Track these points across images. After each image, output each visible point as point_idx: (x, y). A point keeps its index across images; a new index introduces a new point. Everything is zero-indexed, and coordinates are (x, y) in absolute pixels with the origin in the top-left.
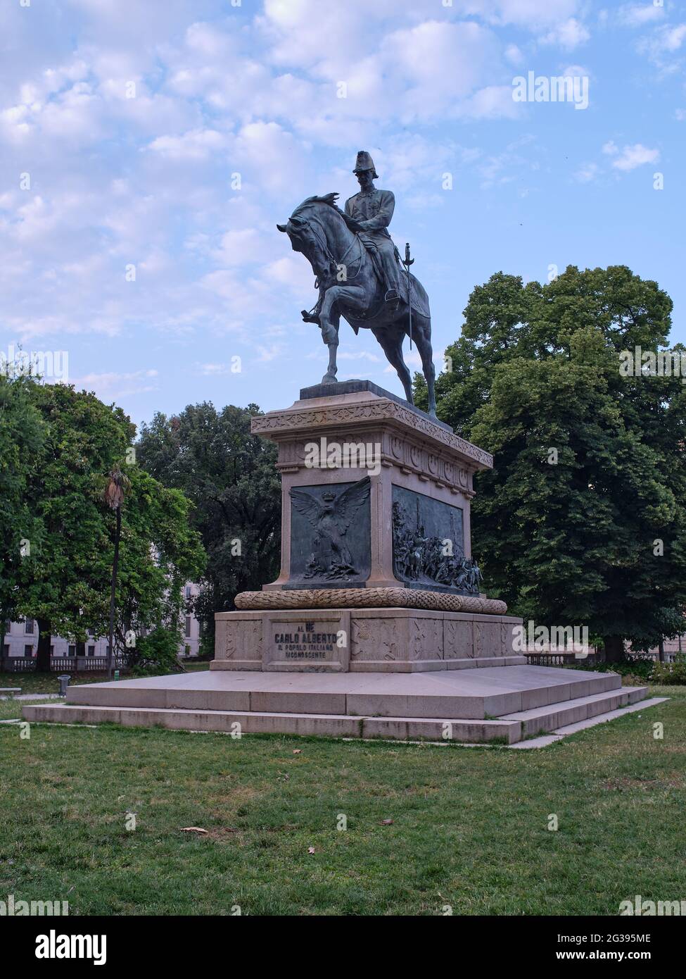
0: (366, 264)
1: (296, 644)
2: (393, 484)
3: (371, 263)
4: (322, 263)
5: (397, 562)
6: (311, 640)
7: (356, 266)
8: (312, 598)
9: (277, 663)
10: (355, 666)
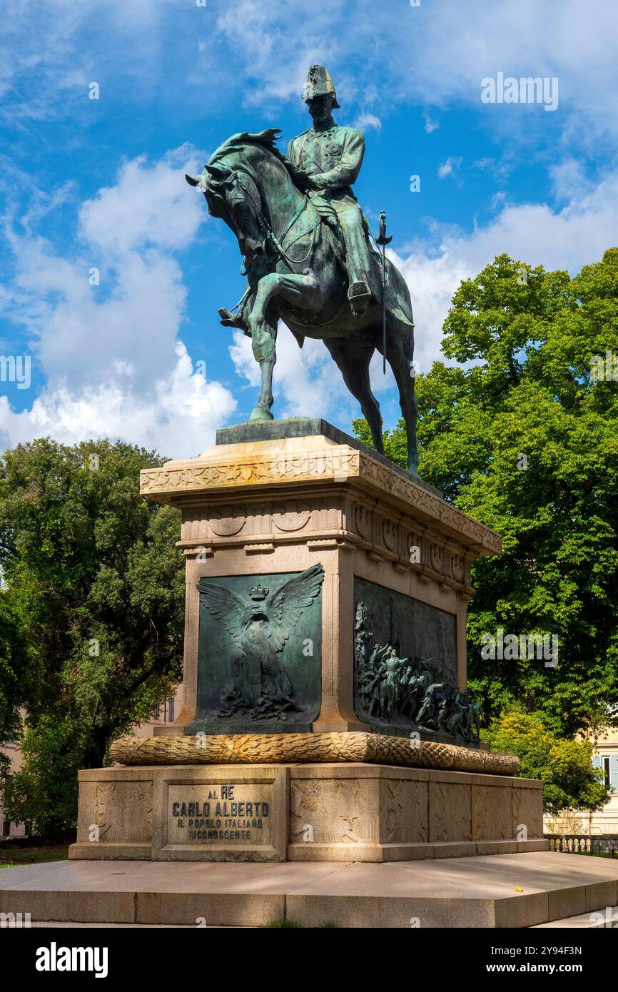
1: (206, 819)
2: (355, 577)
6: (229, 812)
7: (305, 243)
9: (175, 848)
10: (296, 852)
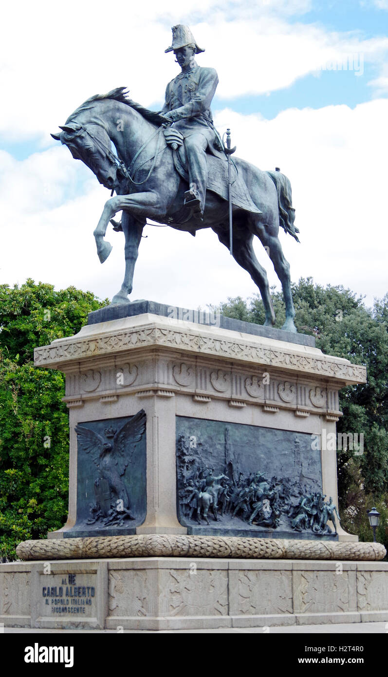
0: (162, 163)
2: (176, 416)
3: (171, 161)
4: (105, 171)
5: (182, 505)
6: (73, 594)
7: (147, 168)
8: (81, 547)
9: (44, 619)
10: (110, 622)
